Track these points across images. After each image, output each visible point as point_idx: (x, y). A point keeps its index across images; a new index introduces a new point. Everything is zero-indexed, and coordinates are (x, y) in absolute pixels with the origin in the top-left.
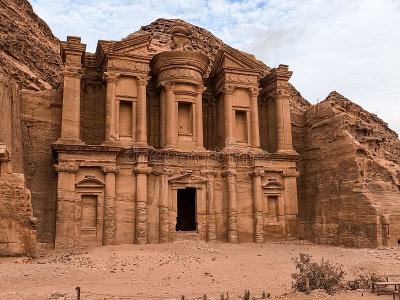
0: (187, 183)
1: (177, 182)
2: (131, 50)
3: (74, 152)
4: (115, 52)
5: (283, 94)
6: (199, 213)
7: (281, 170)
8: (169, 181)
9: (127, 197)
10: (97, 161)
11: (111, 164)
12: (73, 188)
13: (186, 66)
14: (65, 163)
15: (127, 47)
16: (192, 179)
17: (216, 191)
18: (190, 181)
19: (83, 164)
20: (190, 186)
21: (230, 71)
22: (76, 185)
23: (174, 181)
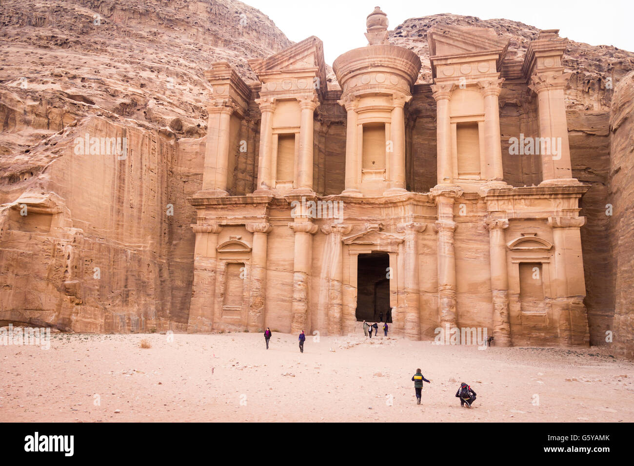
0: (372, 245)
1: (355, 244)
2: (291, 64)
3: (214, 206)
4: (268, 71)
5: (549, 81)
6: (392, 292)
7: (544, 216)
8: (343, 243)
9: (283, 265)
10: (241, 217)
11: (259, 221)
12: (212, 253)
13: (369, 70)
14: (204, 222)
15: (285, 61)
16: (381, 239)
17: (421, 257)
18: (378, 242)
19: (224, 222)
20: (378, 248)
21: (443, 62)
22: (217, 250)
23: (350, 242)
